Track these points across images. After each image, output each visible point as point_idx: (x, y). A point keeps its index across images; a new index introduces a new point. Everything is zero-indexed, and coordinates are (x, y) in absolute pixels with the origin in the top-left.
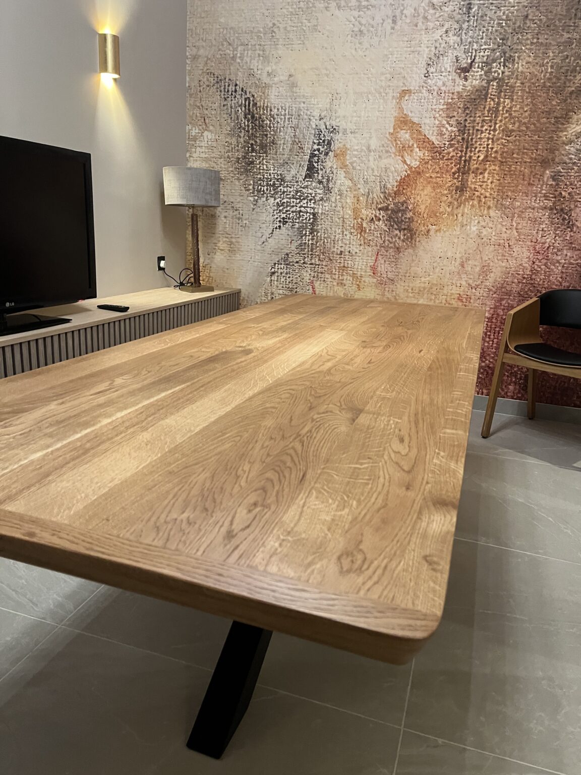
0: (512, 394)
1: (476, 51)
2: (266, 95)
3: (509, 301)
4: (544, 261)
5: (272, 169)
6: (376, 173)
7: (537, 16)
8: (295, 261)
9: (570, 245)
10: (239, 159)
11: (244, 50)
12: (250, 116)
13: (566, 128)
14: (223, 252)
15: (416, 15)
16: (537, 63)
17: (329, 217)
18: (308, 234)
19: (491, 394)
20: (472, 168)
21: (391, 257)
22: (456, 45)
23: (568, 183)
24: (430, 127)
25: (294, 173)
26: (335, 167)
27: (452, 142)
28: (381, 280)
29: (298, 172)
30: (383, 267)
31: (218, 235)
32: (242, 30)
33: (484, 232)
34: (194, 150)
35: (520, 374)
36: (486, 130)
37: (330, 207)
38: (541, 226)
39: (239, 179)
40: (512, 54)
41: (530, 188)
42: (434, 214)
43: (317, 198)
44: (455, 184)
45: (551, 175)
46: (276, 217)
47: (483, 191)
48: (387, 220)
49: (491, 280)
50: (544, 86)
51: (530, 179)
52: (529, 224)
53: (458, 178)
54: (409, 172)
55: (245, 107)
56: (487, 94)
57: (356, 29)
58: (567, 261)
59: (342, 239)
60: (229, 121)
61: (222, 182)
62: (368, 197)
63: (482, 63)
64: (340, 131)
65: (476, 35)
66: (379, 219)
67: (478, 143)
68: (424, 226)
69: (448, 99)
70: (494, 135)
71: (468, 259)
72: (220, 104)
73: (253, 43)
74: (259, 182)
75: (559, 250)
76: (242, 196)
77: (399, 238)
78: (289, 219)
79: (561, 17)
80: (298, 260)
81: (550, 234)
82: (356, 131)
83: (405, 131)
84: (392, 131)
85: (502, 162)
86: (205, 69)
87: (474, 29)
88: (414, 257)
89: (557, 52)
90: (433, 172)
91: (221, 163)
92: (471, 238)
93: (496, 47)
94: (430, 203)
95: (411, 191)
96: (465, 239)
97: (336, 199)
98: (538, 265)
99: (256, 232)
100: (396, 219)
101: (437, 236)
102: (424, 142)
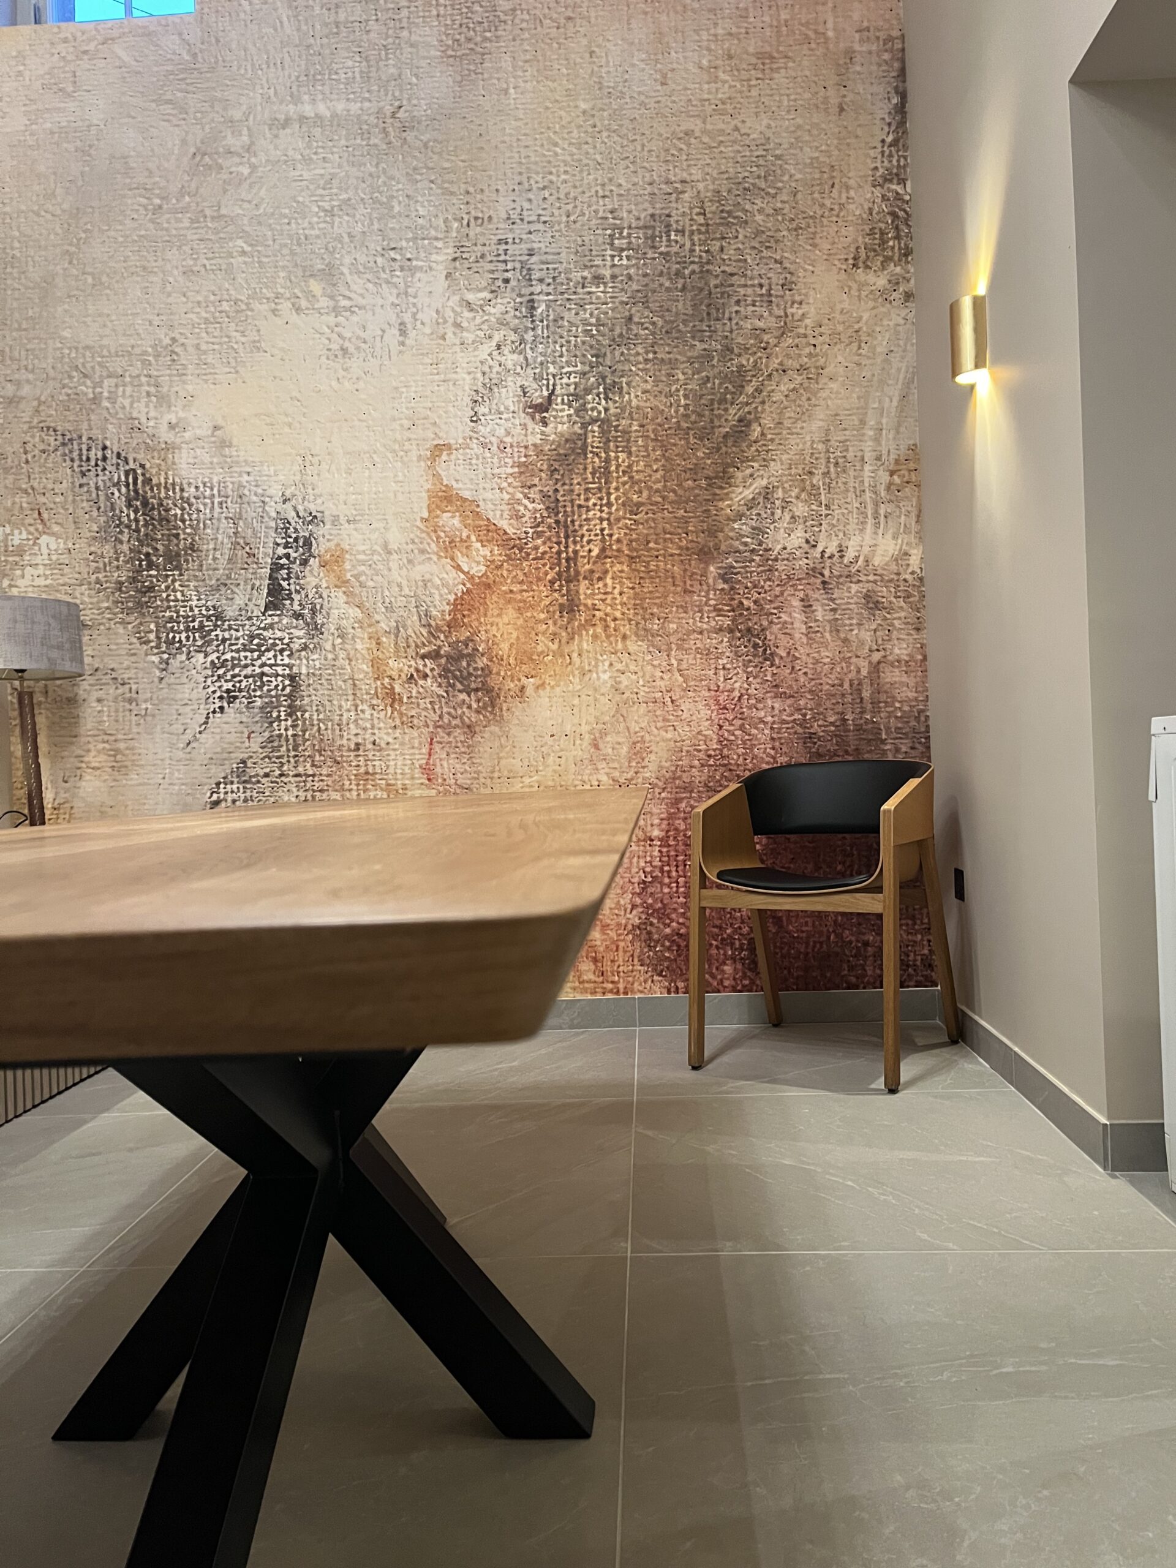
0: (733, 983)
1: (554, 376)
2: (170, 462)
3: (692, 802)
4: (738, 722)
5: (194, 598)
6: (406, 591)
7: (647, 317)
8: (261, 773)
9: (775, 690)
10: (121, 583)
11: (117, 386)
12: (138, 503)
13: (728, 494)
14: (98, 772)
15: (440, 321)
16: (660, 392)
17: (323, 681)
18: (283, 718)
19: (691, 987)
20: (582, 570)
21: (459, 744)
22: (519, 369)
23: (749, 585)
24: (495, 505)
25: (240, 602)
26: (324, 585)
27: (540, 529)
28: (446, 791)
29: (250, 600)
30: (446, 765)
31: (83, 740)
32: (109, 352)
33: (625, 680)
34: (18, 572)
35: (739, 939)
36: (595, 505)
37: (323, 662)
38: (720, 662)
39: (123, 622)
40: (617, 380)
41: (688, 599)
42: (527, 657)
43: (295, 646)
44: (557, 600)
45: (719, 574)
46: (212, 689)
47: (608, 609)
49: (653, 767)
50: (679, 428)
51: (685, 582)
52: (698, 661)
53: (560, 591)
54: (468, 585)
55: (127, 485)
56: (585, 445)
57: (335, 346)
58: (776, 719)
59: (356, 721)
60: (95, 513)
61: (86, 632)
62: (397, 637)
63: (568, 395)
64: (326, 520)
65: (549, 350)
66: (426, 676)
67: (585, 528)
68: (512, 681)
69: (519, 457)
70: (610, 513)
71: (604, 733)
72: (73, 483)
73: (135, 372)
74: (169, 625)
75: (758, 701)
76: (134, 654)
77: (469, 707)
78: (240, 690)
79: (686, 317)
80: (267, 770)
81: (738, 673)
82: (357, 518)
83: (450, 514)
84: (426, 515)
85: (632, 558)
86: (36, 421)
87: (545, 341)
88: (503, 740)
89: (690, 372)
90: (513, 583)
91: (82, 594)
92: (603, 695)
93: (587, 368)
94: (518, 638)
95: (478, 620)
96: (592, 698)
97: (333, 645)
98: (728, 731)
99: (170, 725)
100: (458, 673)
101: (539, 696)
102: (488, 530)
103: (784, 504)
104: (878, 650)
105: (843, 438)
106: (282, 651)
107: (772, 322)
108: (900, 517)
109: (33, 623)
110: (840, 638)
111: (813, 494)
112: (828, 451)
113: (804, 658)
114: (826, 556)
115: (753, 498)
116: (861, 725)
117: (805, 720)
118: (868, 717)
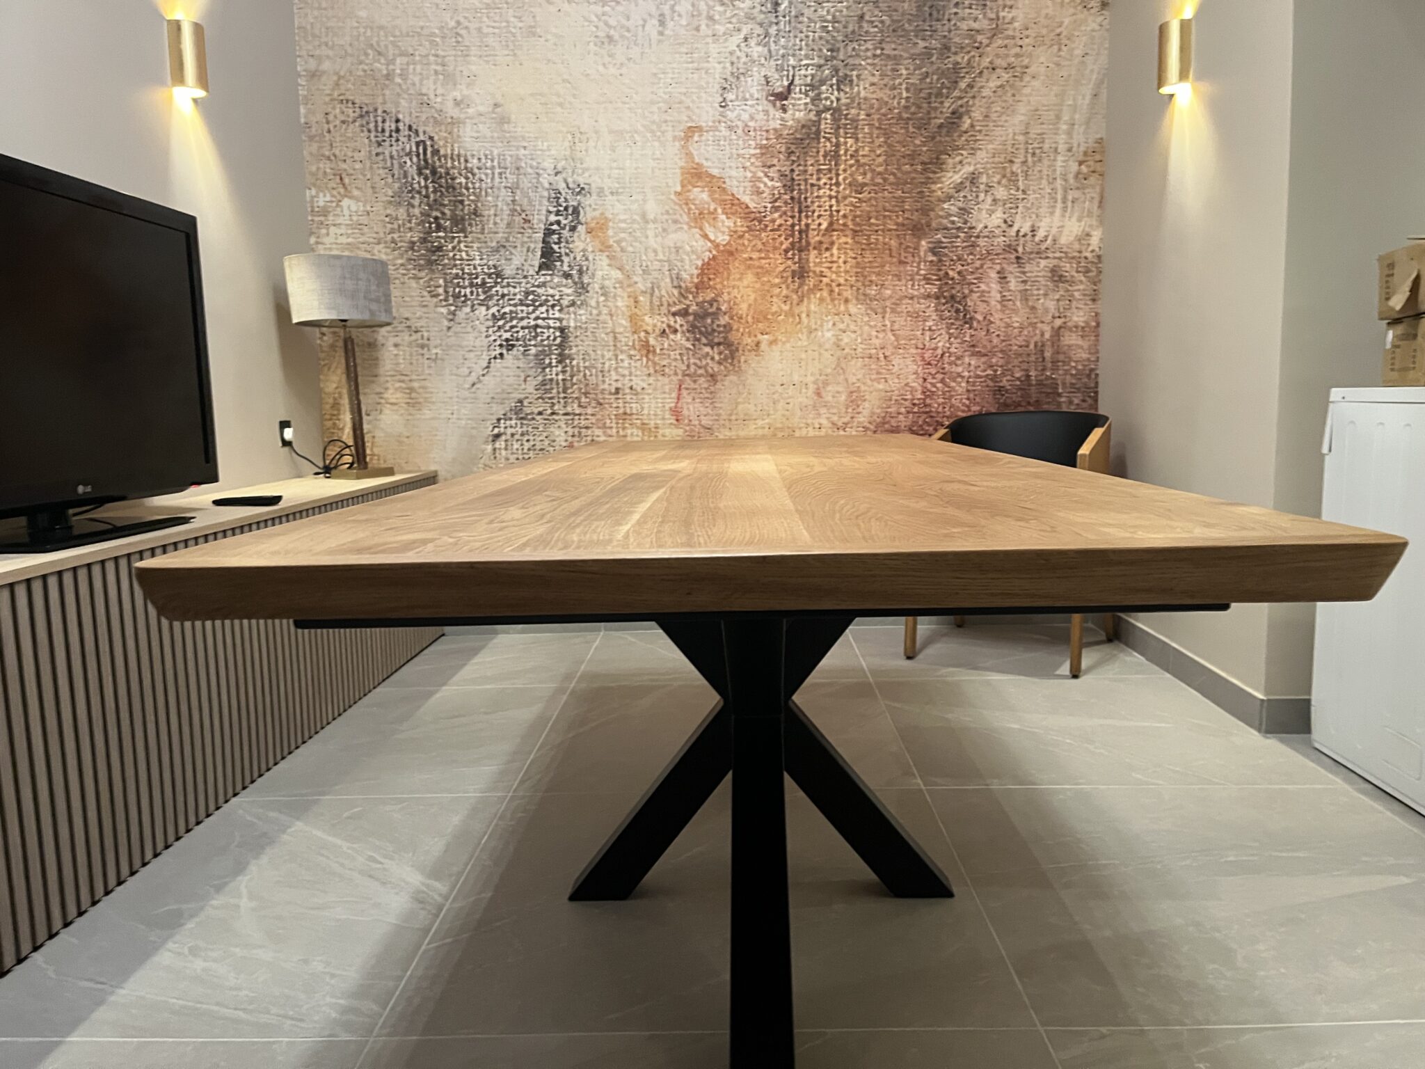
1: (794, 68)
2: (455, 136)
4: (940, 376)
5: (478, 258)
6: (661, 256)
7: (877, 16)
8: (536, 411)
9: (972, 349)
10: (413, 243)
11: (407, 64)
12: (428, 172)
13: (940, 178)
14: (395, 407)
15: (695, 13)
16: (885, 85)
18: (554, 364)
20: (812, 241)
22: (763, 61)
23: (955, 258)
24: (739, 182)
25: (517, 262)
26: (590, 249)
27: (777, 204)
28: (692, 431)
29: (526, 260)
30: (692, 408)
31: (382, 379)
32: (401, 32)
33: (846, 339)
34: (324, 231)
36: (825, 184)
37: (589, 316)
38: (928, 324)
39: (416, 278)
40: (849, 73)
41: (902, 269)
42: (763, 317)
43: (565, 302)
44: (790, 267)
45: (929, 248)
46: (493, 338)
47: (834, 276)
49: (866, 413)
50: (900, 118)
51: (900, 255)
52: (909, 323)
53: (793, 259)
54: (714, 252)
55: (418, 155)
56: (818, 132)
57: (601, 34)
58: (972, 374)
59: (616, 368)
60: (390, 180)
62: (652, 295)
63: (805, 85)
64: (592, 192)
65: (790, 44)
66: (676, 331)
67: (817, 204)
68: (750, 337)
69: (761, 140)
70: (838, 192)
71: (826, 383)
72: (370, 152)
73: (424, 52)
74: (456, 281)
75: (958, 358)
76: (426, 306)
77: (713, 359)
78: (518, 340)
79: (910, 17)
80: (541, 409)
82: (620, 190)
83: (699, 189)
84: (679, 189)
85: (856, 231)
86: (336, 94)
87: (786, 35)
88: (741, 387)
89: (912, 68)
90: (752, 251)
91: (379, 252)
92: (826, 350)
93: (822, 62)
94: (756, 300)
95: (722, 283)
96: (816, 353)
97: (598, 302)
98: (931, 383)
99: (458, 368)
100: (703, 329)
101: (772, 351)
102: (733, 204)
103: (988, 189)
104: (1060, 317)
105: (1039, 131)
106: (553, 306)
107: (983, 24)
108: (1085, 202)
110: (1028, 306)
111: (1013, 180)
112: (1027, 143)
113: (998, 322)
114: (1021, 234)
115: (962, 183)
116: (1042, 380)
117: (995, 375)
118: (1048, 374)
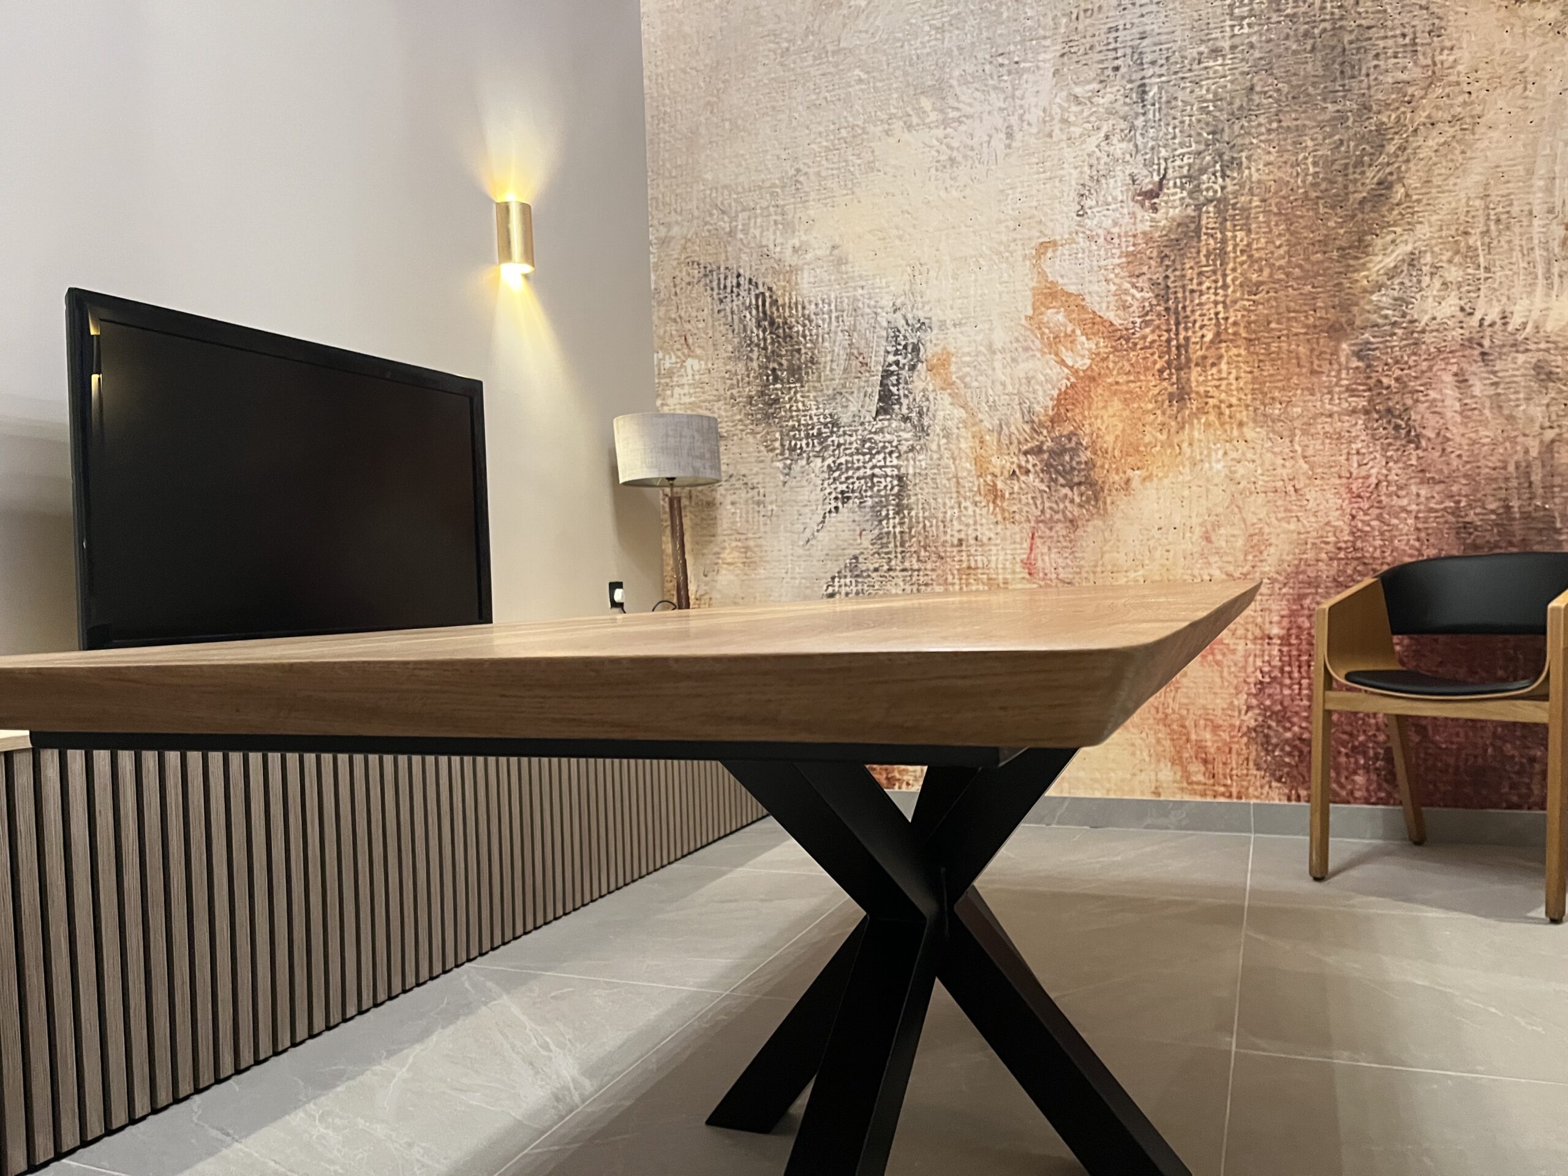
0: (1366, 794)
1: (1166, 160)
2: (793, 283)
3: (1317, 598)
4: (1374, 512)
6: (1010, 389)
7: (1272, 85)
8: (872, 567)
9: (1420, 475)
10: (751, 397)
11: (749, 218)
12: (766, 323)
13: (1364, 264)
14: (731, 568)
15: (1047, 119)
16: (1285, 163)
17: (929, 480)
18: (891, 515)
19: (1313, 799)
20: (1194, 357)
22: (1128, 157)
23: (1390, 361)
24: (1100, 297)
25: (855, 409)
26: (931, 388)
27: (1148, 318)
28: (1047, 586)
29: (863, 406)
30: (1048, 560)
31: (720, 538)
32: (743, 188)
33: (1241, 470)
34: (669, 393)
35: (1373, 748)
36: (1209, 288)
37: (929, 462)
38: (1354, 446)
39: (753, 433)
40: (1235, 155)
41: (1315, 380)
43: (903, 448)
44: (1166, 389)
45: (1353, 352)
46: (828, 490)
47: (1223, 396)
48: (1042, 471)
49: (1272, 560)
50: (1307, 198)
51: (1312, 363)
52: (1327, 446)
53: (1169, 379)
54: (1073, 380)
55: (757, 308)
56: (1198, 229)
57: (943, 158)
58: (1422, 507)
59: (959, 518)
60: (730, 336)
61: (722, 443)
62: (1000, 434)
63: (1181, 178)
64: (933, 326)
65: (1161, 134)
66: (1028, 472)
67: (1198, 313)
68: (1117, 473)
69: (1127, 247)
70: (1226, 296)
71: (1216, 526)
73: (765, 204)
74: (792, 433)
75: (1400, 488)
76: (762, 461)
77: (1072, 501)
78: (853, 491)
79: (1316, 79)
80: (877, 565)
82: (963, 321)
83: (1055, 310)
84: (1030, 312)
85: (1250, 340)
86: (683, 257)
87: (1156, 125)
88: (1107, 534)
89: (1320, 137)
90: (1119, 374)
91: (719, 409)
92: (1216, 485)
93: (1202, 147)
94: (1124, 430)
95: (1082, 414)
96: (1203, 489)
97: (939, 446)
98: (1363, 521)
99: (792, 524)
100: (1060, 468)
101: (1145, 489)
102: (1094, 323)
103: (1434, 270)
104: (1551, 427)
105: (1506, 191)
107: (1416, 73)
109: (681, 436)
110: (1503, 415)
111: (1470, 256)
112: (1487, 207)
113: (1458, 439)
114: (1486, 323)
115: (1395, 267)
116: (1530, 512)
117: (1458, 508)
118: (1539, 503)
